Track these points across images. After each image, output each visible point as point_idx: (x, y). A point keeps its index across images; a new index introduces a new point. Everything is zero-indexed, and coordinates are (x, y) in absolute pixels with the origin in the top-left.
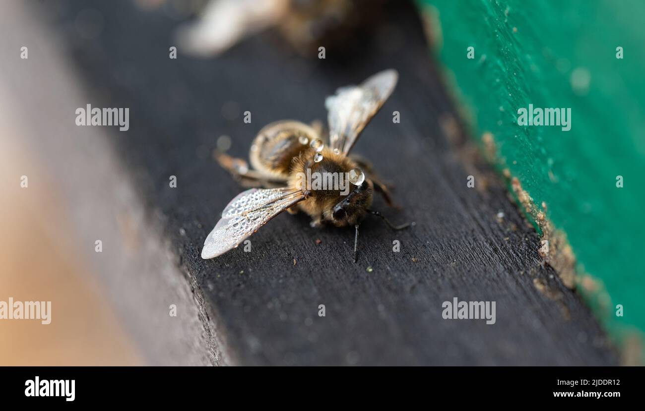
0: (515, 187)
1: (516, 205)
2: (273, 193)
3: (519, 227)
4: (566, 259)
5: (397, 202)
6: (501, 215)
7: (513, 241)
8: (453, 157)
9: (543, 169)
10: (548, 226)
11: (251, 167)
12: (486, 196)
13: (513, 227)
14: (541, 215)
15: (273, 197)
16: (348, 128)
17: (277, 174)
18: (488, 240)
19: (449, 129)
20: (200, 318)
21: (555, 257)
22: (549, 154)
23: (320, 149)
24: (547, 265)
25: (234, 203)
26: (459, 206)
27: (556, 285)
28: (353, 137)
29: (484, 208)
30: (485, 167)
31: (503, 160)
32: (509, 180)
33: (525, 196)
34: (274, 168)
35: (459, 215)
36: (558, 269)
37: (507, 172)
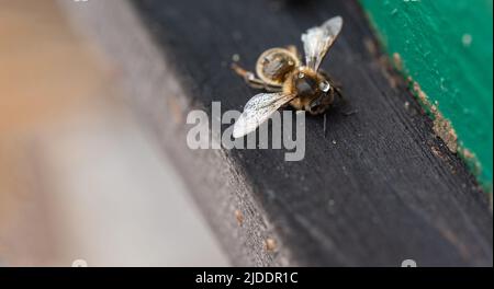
0: (416, 88)
1: (416, 98)
2: (275, 97)
3: (418, 111)
4: (452, 136)
5: (345, 96)
6: (407, 104)
7: (416, 121)
8: (374, 65)
9: (437, 82)
10: (439, 114)
11: (256, 77)
12: (397, 91)
13: (415, 112)
14: (434, 108)
15: (274, 98)
16: (316, 54)
17: (276, 83)
18: (401, 121)
19: (370, 46)
20: (232, 171)
21: (444, 133)
22: (441, 75)
23: (301, 69)
24: (438, 137)
25: (250, 102)
26: (382, 98)
27: (445, 151)
28: (319, 59)
29: (397, 99)
30: (394, 72)
31: (407, 71)
32: (411, 83)
33: (422, 94)
34: (273, 79)
35: (383, 105)
36: (446, 141)
37: (410, 78)
